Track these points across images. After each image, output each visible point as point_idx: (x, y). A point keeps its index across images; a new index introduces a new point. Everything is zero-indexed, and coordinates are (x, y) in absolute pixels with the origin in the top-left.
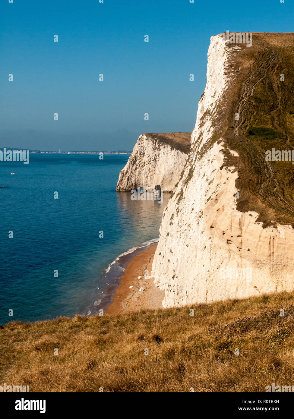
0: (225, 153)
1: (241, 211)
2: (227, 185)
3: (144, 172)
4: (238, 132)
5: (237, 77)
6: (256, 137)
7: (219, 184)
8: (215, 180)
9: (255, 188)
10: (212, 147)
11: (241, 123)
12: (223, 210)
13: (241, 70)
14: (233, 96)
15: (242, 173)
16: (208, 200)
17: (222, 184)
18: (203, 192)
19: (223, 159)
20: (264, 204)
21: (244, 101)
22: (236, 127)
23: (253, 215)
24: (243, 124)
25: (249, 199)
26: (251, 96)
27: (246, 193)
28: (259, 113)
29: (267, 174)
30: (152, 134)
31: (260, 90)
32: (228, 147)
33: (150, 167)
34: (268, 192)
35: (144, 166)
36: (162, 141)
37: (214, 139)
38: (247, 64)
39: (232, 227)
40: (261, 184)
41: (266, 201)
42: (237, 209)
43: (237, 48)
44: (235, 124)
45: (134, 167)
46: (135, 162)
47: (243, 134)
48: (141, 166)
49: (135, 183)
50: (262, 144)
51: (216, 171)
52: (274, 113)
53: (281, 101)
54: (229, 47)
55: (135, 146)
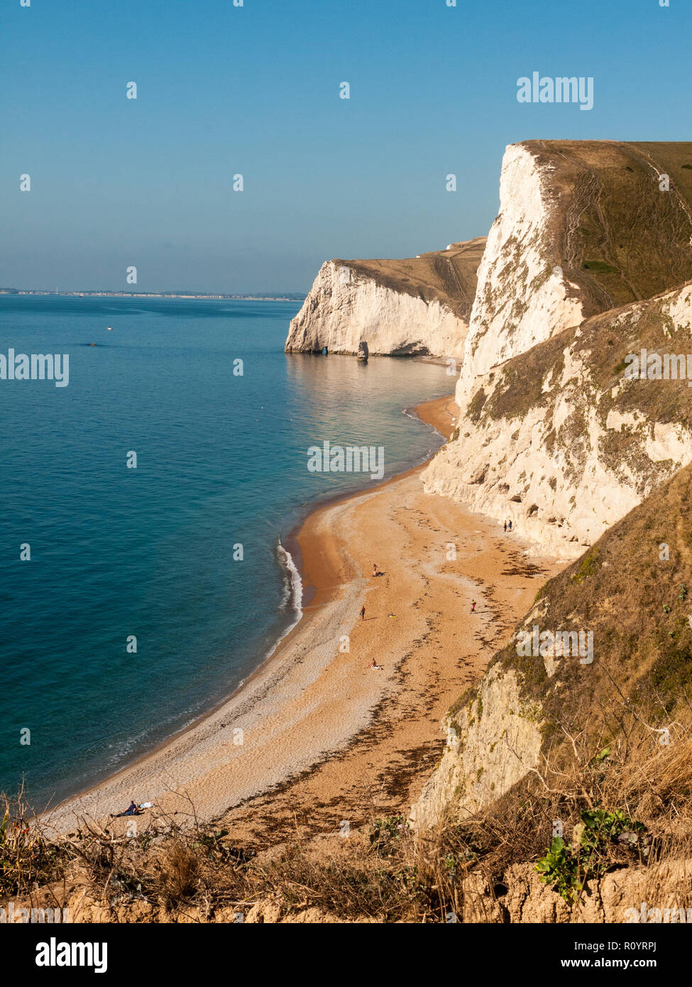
0: (566, 285)
2: (573, 314)
3: (330, 322)
4: (572, 265)
5: (559, 205)
6: (591, 270)
7: (563, 314)
8: (557, 310)
10: (548, 280)
11: (573, 256)
13: (562, 196)
14: (559, 227)
15: (585, 304)
17: (566, 314)
19: (565, 291)
21: (571, 233)
22: (569, 260)
24: (575, 257)
26: (578, 227)
28: (588, 245)
30: (344, 261)
31: (586, 220)
32: (566, 280)
33: (342, 313)
35: (331, 312)
36: (361, 273)
37: (548, 272)
38: (568, 189)
43: (549, 167)
44: (567, 257)
45: (315, 315)
46: (316, 307)
47: (578, 268)
48: (326, 312)
49: (317, 339)
51: (557, 303)
52: (603, 245)
53: (609, 233)
54: (540, 165)
55: (316, 279)
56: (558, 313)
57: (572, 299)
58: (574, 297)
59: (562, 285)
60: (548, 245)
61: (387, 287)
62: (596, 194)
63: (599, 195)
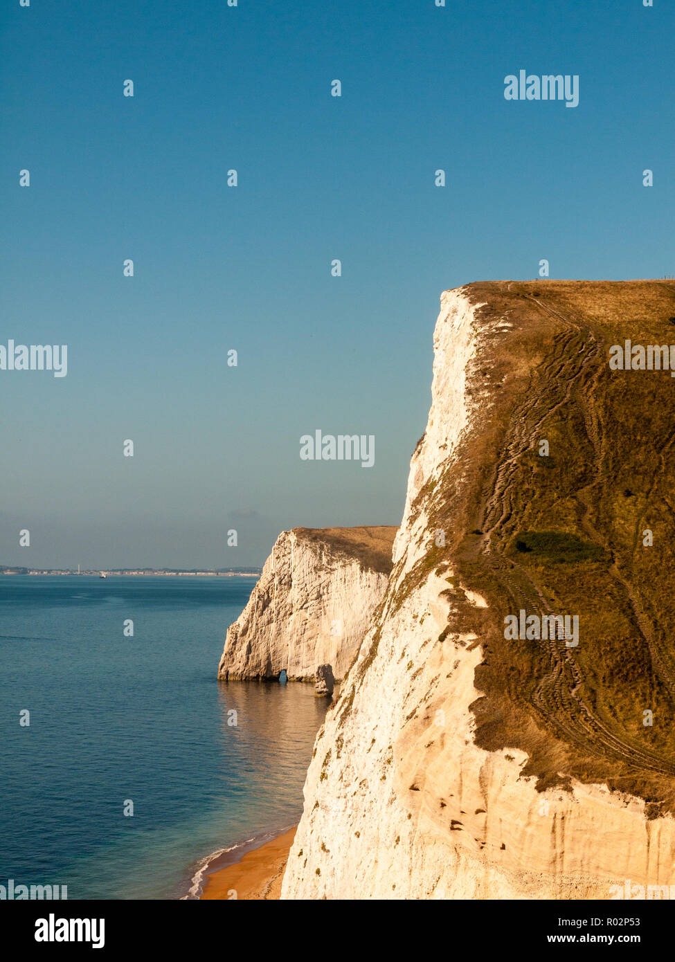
0: (455, 598)
1: (486, 749)
2: (456, 679)
3: (289, 629)
4: (489, 543)
5: (497, 401)
6: (535, 556)
7: (436, 678)
8: (427, 667)
9: (522, 690)
10: (424, 583)
11: (500, 521)
12: (443, 744)
13: (509, 383)
14: (485, 451)
15: (492, 650)
16: (408, 718)
17: (443, 678)
18: (398, 698)
19: (448, 614)
20: (543, 731)
21: (510, 464)
22: (487, 531)
23: (514, 758)
24: (504, 522)
25: (506, 717)
26: (530, 451)
27: (499, 702)
28: (547, 493)
29: (554, 654)
30: (310, 530)
31: (552, 434)
32: (460, 583)
33: (307, 615)
34: (555, 698)
35: (291, 614)
36: (338, 549)
37: (431, 562)
38: (524, 366)
39: (464, 788)
40: (539, 677)
41: (549, 723)
42: (477, 742)
43: (501, 325)
44: (484, 524)
45: (265, 618)
46: (265, 606)
47: (503, 550)
48: (282, 613)
49: (268, 658)
50: (547, 575)
51: (431, 644)
52: (585, 493)
53: (606, 462)
54: (484, 322)
55: (268, 561)
56: (428, 674)
57: (462, 637)
58: (467, 631)
59: (445, 598)
60: (448, 494)
61: (378, 571)
62: (588, 375)
63: (596, 376)
